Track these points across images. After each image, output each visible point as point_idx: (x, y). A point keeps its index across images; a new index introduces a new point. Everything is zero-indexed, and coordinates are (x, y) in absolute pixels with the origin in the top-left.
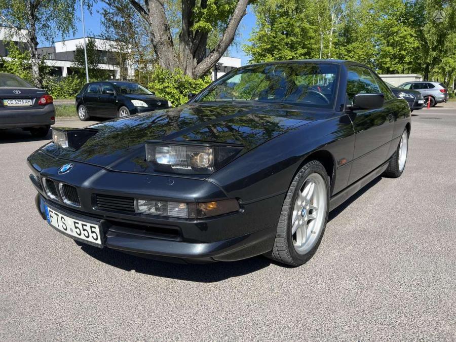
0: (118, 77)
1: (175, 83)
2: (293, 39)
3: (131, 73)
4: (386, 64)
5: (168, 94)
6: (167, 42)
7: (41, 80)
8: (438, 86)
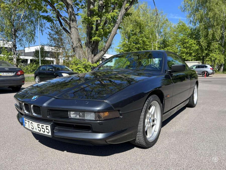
0: (55, 63)
1: (83, 65)
2: (139, 46)
3: (61, 61)
4: (183, 56)
5: (80, 71)
6: (79, 46)
7: (17, 65)
8: (208, 66)
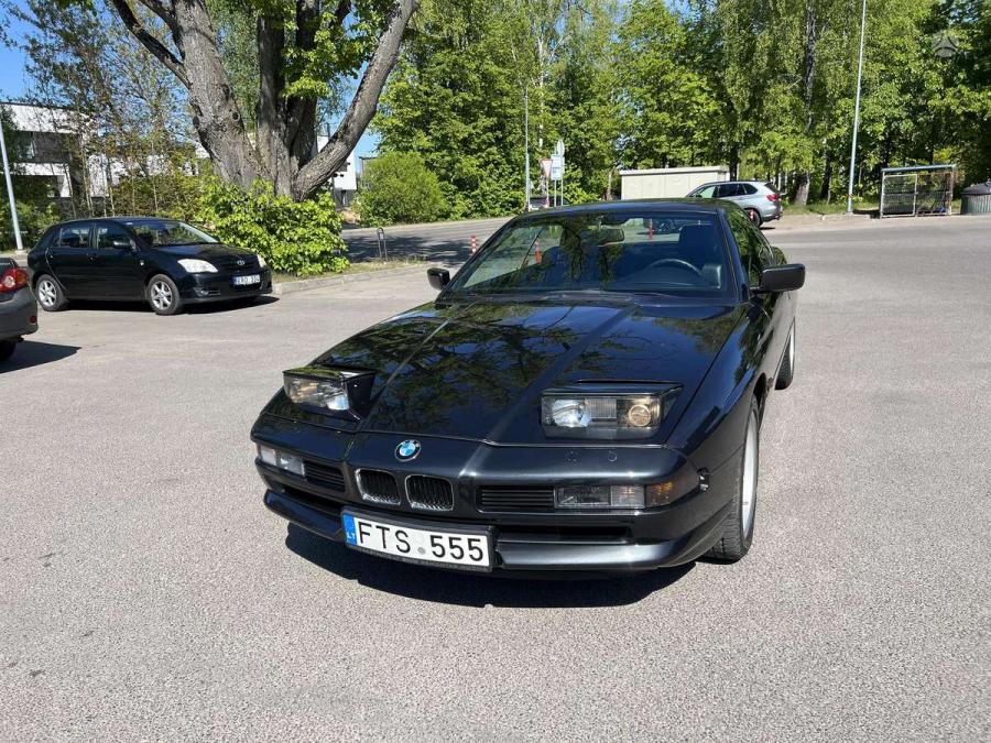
0: (65, 192)
1: (255, 211)
2: (467, 97)
4: (659, 147)
5: (243, 237)
6: (231, 124)
8: (763, 189)
